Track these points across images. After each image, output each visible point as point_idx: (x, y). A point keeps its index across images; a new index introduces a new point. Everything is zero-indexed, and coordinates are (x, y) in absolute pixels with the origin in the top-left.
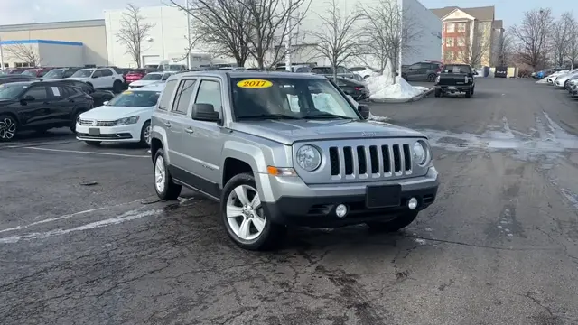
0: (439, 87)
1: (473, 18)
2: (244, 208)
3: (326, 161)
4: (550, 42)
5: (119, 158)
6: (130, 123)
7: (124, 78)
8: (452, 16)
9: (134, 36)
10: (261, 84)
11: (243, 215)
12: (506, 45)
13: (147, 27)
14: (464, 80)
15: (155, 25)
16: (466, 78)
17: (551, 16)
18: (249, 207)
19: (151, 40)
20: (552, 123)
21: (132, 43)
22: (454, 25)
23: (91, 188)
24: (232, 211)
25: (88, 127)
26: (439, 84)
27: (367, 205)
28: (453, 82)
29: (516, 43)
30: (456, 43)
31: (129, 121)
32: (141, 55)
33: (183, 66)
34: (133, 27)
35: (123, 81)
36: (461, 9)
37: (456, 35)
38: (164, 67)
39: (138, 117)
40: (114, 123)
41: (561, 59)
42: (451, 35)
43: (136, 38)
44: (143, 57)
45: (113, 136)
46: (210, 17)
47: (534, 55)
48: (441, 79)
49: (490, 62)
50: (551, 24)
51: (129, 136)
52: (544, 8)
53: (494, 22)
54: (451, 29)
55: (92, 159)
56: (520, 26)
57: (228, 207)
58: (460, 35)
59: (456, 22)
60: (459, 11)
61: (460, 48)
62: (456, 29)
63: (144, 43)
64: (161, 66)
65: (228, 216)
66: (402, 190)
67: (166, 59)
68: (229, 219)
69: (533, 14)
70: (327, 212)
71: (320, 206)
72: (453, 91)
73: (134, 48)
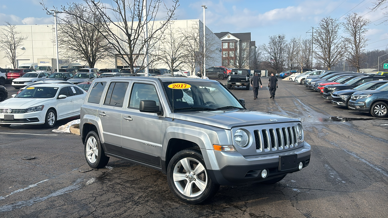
0: (230, 83)
1: (239, 40)
2: (188, 174)
3: (252, 140)
4: (285, 55)
5: (35, 137)
6: (37, 111)
7: (7, 76)
8: (226, 38)
9: (11, 45)
10: (184, 86)
11: (187, 179)
12: (258, 57)
13: (21, 39)
14: (245, 79)
15: (26, 38)
16: (247, 78)
17: (285, 39)
18: (192, 173)
19: (23, 49)
20: (305, 105)
21: (9, 50)
22: (227, 44)
23: (33, 161)
24: (177, 177)
25: (3, 114)
26: (230, 81)
27: (280, 169)
28: (239, 80)
29: (266, 55)
30: (229, 55)
31: (36, 109)
32: (16, 59)
33: (49, 67)
34: (10, 39)
35: (6, 78)
36: (231, 34)
37: (229, 49)
38: (34, 68)
39: (43, 106)
40: (25, 111)
41: (292, 66)
42: (225, 50)
43: (13, 47)
44: (17, 60)
45: (25, 120)
46: (70, 33)
47: (276, 62)
48: (231, 78)
49: (250, 67)
50: (285, 45)
51: (36, 119)
52: (281, 35)
53: (251, 42)
54: (226, 46)
55: (13, 138)
56: (267, 45)
57: (174, 174)
58: (231, 50)
59: (228, 41)
60: (230, 35)
61: (232, 58)
62: (229, 46)
63: (18, 51)
64: (32, 67)
65: (174, 181)
66: (298, 157)
67: (36, 62)
68: (175, 183)
69: (275, 38)
70: (256, 175)
71: (251, 171)
72: (238, 86)
73: (11, 54)
